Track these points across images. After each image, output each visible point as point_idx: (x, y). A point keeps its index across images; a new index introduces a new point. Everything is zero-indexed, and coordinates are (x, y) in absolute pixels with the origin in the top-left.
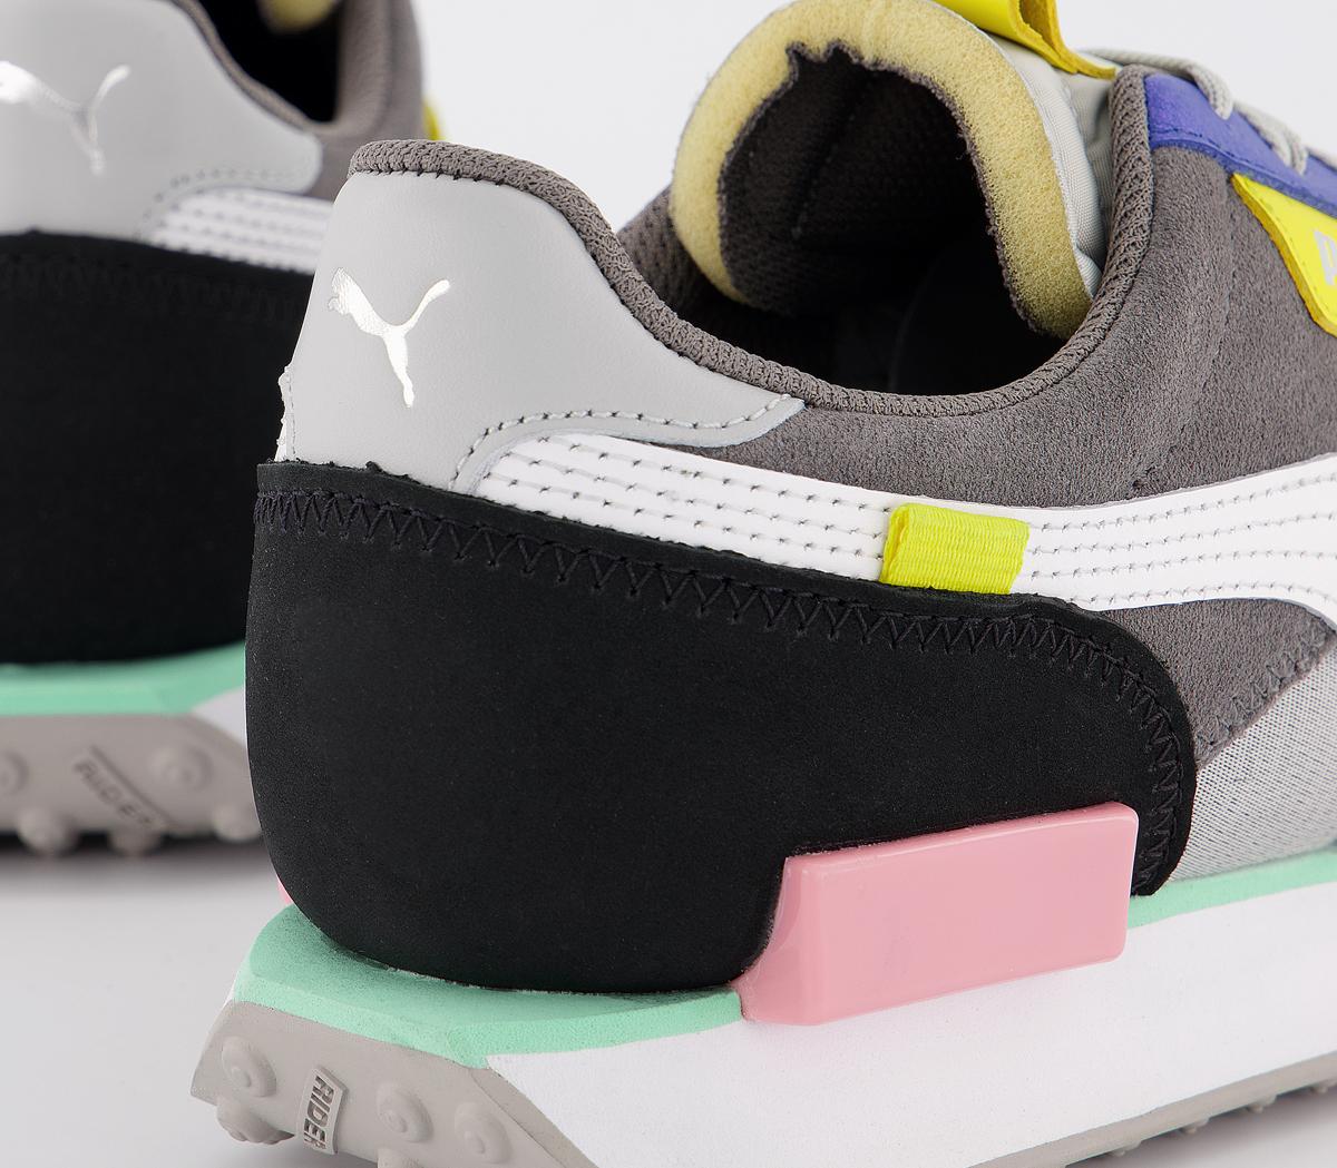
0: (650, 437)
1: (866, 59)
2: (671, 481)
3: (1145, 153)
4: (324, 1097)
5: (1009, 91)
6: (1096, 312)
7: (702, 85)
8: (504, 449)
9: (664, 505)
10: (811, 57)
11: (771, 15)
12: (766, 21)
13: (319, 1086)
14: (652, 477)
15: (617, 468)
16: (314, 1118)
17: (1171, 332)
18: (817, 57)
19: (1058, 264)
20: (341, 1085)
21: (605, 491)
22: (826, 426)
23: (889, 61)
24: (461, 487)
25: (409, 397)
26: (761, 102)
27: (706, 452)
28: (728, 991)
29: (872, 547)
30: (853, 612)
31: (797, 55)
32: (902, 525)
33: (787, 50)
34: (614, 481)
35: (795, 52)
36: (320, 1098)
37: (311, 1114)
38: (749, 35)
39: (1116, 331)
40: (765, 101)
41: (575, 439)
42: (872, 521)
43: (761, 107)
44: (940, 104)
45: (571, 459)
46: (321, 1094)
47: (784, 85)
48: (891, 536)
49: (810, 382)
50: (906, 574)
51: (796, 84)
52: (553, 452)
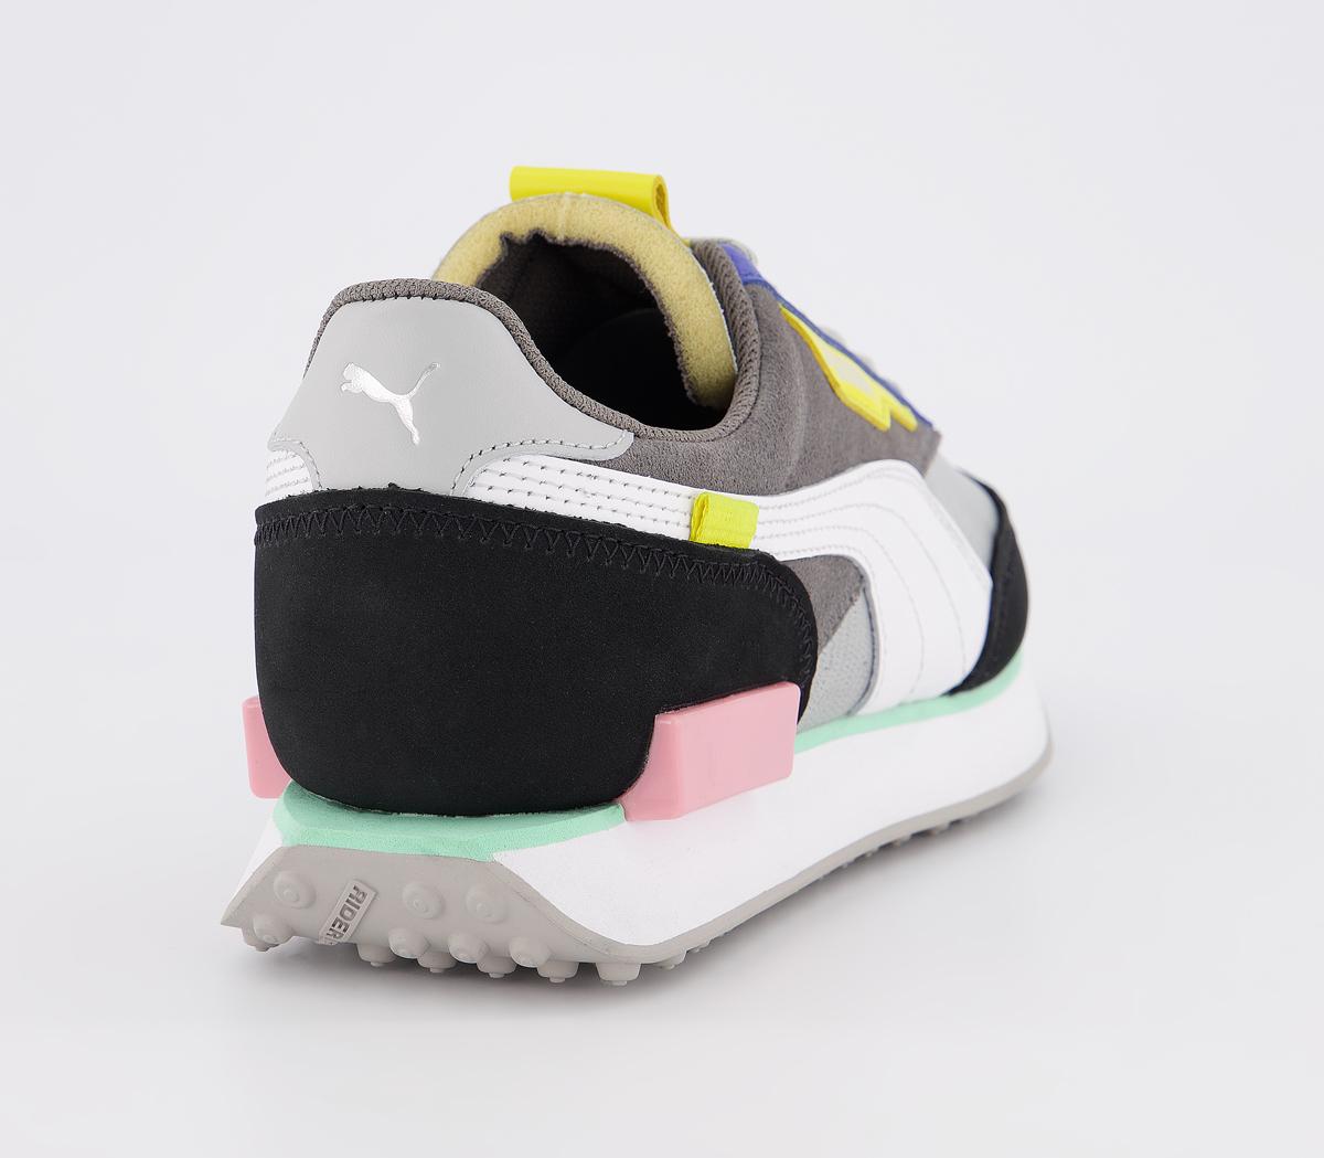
0: (569, 456)
1: (559, 238)
2: (584, 482)
3: (741, 287)
4: (357, 900)
5: (672, 247)
6: (747, 381)
7: (437, 264)
8: (484, 467)
9: (579, 497)
10: (517, 241)
11: (486, 216)
12: (482, 220)
13: (354, 893)
14: (571, 480)
15: (552, 475)
16: (345, 918)
17: (793, 390)
18: (521, 241)
19: (719, 350)
20: (371, 888)
21: (547, 490)
22: (652, 447)
23: (576, 238)
24: (459, 493)
25: (416, 439)
26: (484, 272)
27: (597, 463)
28: (615, 804)
29: (685, 520)
30: (681, 561)
31: (507, 240)
32: (703, 507)
33: (501, 238)
34: (551, 483)
35: (507, 239)
36: (353, 901)
37: (342, 915)
38: (471, 229)
39: (764, 392)
40: (487, 271)
41: (526, 458)
42: (684, 504)
43: (484, 275)
44: (622, 261)
45: (525, 471)
46: (354, 900)
47: (499, 260)
48: (697, 515)
49: (636, 423)
50: (706, 537)
51: (506, 258)
52: (514, 467)
